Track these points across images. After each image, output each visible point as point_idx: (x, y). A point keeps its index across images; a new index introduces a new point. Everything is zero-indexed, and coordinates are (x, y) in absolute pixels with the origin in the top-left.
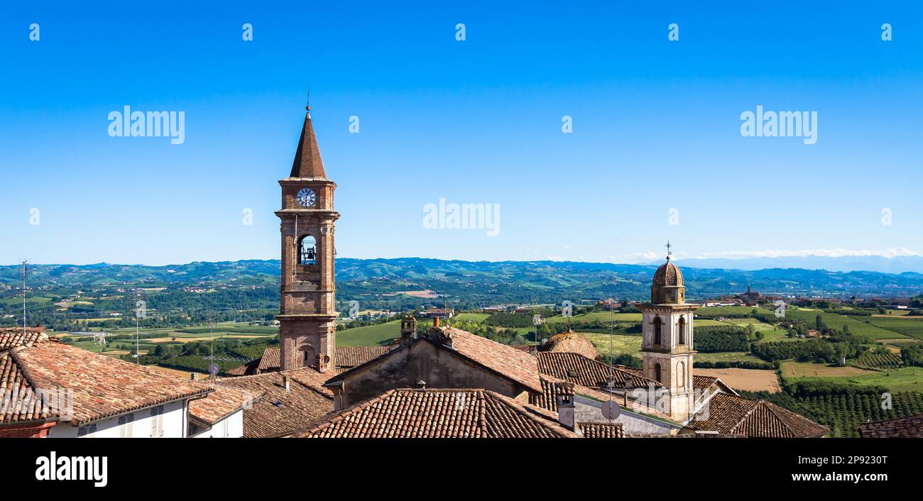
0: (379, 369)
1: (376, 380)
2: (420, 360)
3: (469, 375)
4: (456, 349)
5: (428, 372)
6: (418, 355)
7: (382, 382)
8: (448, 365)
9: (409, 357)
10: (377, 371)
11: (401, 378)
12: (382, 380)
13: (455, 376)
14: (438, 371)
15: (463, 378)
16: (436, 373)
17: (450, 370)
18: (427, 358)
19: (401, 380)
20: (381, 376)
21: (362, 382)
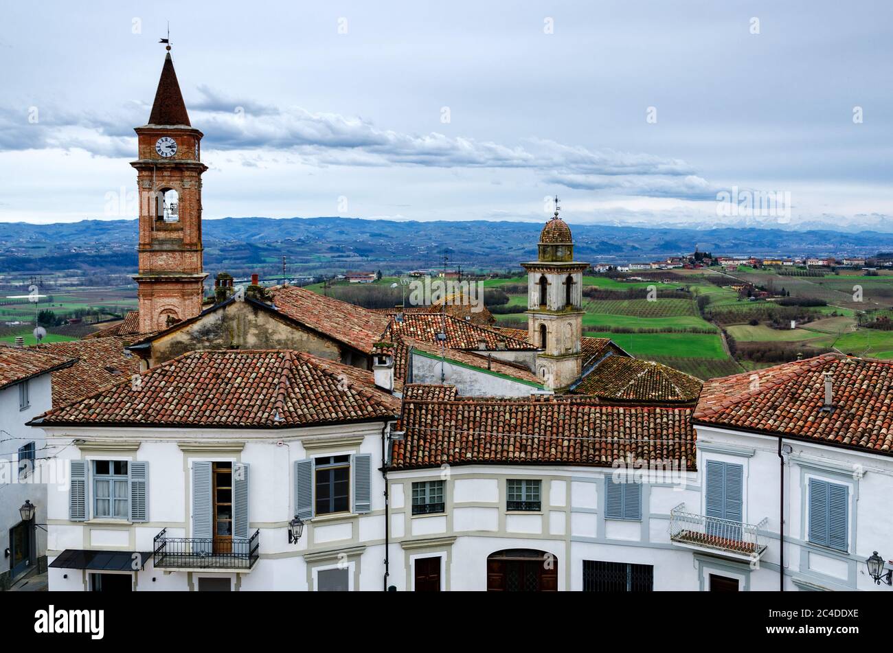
0: (190, 331)
1: (188, 342)
2: (236, 320)
3: (290, 336)
4: (276, 309)
5: (245, 333)
6: (234, 315)
7: (195, 345)
8: (267, 326)
9: (225, 319)
10: (188, 333)
11: (216, 339)
12: (194, 342)
13: (276, 337)
14: (257, 332)
15: (285, 340)
16: (255, 335)
17: (270, 331)
18: (244, 319)
19: (215, 342)
20: (193, 338)
21: (172, 344)
